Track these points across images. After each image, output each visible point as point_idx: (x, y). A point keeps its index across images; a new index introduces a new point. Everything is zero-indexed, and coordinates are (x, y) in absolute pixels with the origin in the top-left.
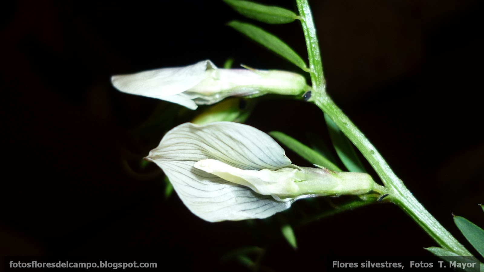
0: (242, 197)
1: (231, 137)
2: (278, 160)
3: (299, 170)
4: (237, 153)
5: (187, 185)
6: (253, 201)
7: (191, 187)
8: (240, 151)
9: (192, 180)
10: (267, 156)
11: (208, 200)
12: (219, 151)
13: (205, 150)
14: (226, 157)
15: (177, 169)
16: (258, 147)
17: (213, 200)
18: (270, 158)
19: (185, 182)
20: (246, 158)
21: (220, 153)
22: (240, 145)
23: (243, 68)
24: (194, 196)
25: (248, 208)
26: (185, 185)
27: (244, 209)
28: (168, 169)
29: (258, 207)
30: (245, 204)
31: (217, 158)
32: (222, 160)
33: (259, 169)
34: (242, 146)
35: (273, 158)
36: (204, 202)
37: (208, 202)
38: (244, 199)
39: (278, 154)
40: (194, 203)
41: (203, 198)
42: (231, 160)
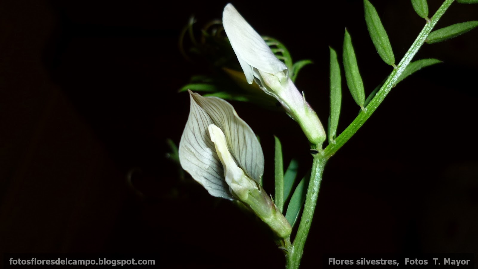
0: (213, 169)
1: (245, 138)
2: (254, 174)
3: (259, 189)
4: (238, 147)
5: (193, 132)
6: (216, 177)
7: (194, 135)
8: (241, 148)
9: (199, 131)
10: (251, 167)
11: (195, 152)
12: (231, 134)
13: (224, 122)
14: (231, 141)
15: (198, 117)
16: (252, 158)
17: (197, 155)
18: (251, 169)
19: (194, 129)
20: (239, 155)
21: (230, 135)
22: (245, 146)
23: (302, 94)
24: (190, 142)
25: (210, 179)
26: (192, 131)
27: (207, 177)
28: (193, 113)
29: (215, 184)
30: (210, 175)
31: (226, 135)
32: (227, 138)
33: (239, 166)
34: (245, 148)
35: (253, 171)
36: (191, 151)
37: (193, 153)
38: (213, 172)
39: (257, 172)
40: (185, 146)
41: (193, 148)
42: (231, 145)
